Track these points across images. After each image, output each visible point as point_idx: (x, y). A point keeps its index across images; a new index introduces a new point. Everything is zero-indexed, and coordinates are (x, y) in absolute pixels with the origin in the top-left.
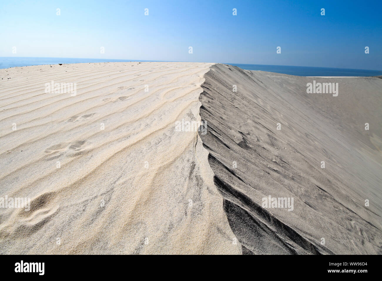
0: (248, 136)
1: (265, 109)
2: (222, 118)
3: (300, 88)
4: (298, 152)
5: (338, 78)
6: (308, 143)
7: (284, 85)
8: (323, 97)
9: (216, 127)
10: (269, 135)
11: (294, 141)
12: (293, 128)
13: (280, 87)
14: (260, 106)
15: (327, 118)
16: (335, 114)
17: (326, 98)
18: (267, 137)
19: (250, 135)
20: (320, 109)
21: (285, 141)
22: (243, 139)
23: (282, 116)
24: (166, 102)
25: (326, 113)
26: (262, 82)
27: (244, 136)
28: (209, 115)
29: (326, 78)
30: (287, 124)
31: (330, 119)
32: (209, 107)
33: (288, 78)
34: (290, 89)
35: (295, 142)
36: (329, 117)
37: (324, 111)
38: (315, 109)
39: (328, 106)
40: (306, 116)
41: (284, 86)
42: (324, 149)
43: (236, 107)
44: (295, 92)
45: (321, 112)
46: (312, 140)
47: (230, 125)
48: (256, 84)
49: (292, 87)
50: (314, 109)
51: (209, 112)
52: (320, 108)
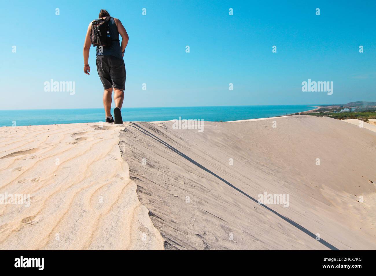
0: (206, 237)
1: (203, 185)
2: (173, 222)
3: (228, 139)
4: (257, 240)
5: (267, 120)
6: (261, 221)
7: (208, 136)
8: (257, 146)
9: (176, 238)
10: (222, 227)
11: (247, 224)
12: (240, 205)
13: (205, 141)
14: (195, 183)
15: (268, 173)
16: (276, 167)
17: (261, 148)
18: (222, 230)
19: (206, 235)
20: (257, 163)
21: (239, 229)
22: (204, 243)
23: (222, 188)
24: (101, 215)
25: (267, 167)
26: (181, 139)
27: (204, 240)
28: (161, 222)
29: (255, 122)
30: (231, 199)
31: (273, 174)
32: (155, 210)
33: (211, 126)
34: (216, 141)
35: (249, 225)
36: (271, 172)
37: (263, 165)
38: (252, 164)
39: (266, 157)
40: (246, 177)
41: (209, 138)
42: (279, 224)
43: (176, 197)
44: (223, 144)
45: (261, 167)
46: (263, 215)
47: (185, 228)
48: (177, 144)
49: (219, 139)
50: (250, 164)
51: (159, 218)
52: (258, 161)
